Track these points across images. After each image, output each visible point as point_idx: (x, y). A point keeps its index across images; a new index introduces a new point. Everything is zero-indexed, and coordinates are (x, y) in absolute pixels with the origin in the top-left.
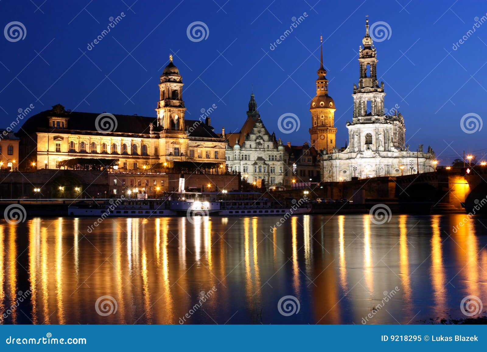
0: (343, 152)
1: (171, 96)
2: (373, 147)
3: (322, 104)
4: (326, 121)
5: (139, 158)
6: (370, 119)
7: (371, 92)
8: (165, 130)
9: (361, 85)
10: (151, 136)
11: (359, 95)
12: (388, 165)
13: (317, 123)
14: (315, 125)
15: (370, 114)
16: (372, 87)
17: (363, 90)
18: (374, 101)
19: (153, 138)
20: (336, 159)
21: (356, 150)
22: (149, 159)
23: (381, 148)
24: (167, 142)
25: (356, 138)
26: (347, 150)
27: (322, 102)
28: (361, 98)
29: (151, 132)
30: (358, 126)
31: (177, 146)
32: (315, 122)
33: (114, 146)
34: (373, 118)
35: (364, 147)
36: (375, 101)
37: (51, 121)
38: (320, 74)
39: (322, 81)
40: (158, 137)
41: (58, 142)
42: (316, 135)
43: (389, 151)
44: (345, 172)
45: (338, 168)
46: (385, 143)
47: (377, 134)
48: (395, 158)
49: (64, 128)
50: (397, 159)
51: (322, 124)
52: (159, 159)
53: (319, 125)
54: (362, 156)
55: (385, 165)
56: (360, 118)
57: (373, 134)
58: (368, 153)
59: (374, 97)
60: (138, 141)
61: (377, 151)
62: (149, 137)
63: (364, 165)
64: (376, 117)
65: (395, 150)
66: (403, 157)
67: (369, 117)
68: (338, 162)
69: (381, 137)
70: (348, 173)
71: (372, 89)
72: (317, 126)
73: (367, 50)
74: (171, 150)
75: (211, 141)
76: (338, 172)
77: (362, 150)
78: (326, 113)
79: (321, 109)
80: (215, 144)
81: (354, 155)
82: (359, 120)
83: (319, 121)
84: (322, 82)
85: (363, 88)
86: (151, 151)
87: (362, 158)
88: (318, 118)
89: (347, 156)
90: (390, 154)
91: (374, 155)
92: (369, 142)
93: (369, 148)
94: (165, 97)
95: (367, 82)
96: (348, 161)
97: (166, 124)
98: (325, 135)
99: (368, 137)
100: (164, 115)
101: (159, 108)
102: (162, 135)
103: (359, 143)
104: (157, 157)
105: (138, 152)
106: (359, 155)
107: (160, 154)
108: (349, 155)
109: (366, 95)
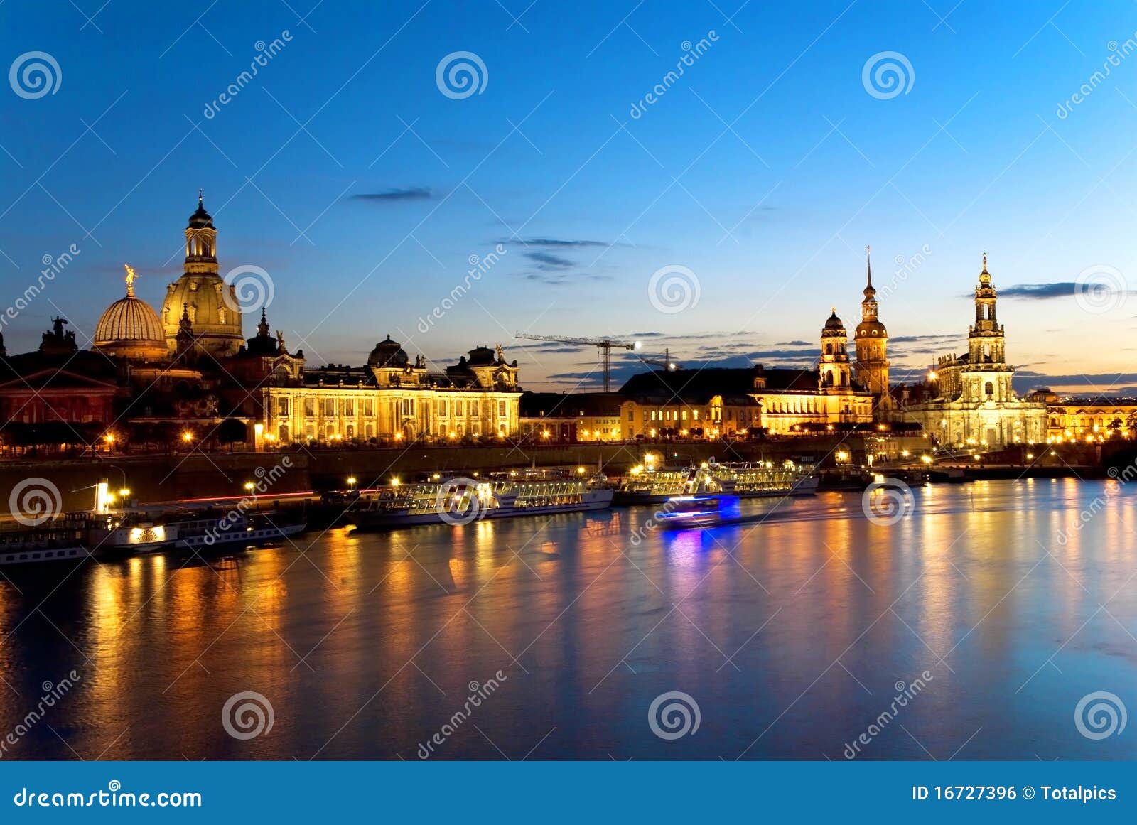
0: (956, 401)
1: (839, 350)
2: (995, 397)
3: (875, 333)
4: (879, 354)
5: (813, 417)
6: (991, 367)
7: (992, 336)
8: (836, 386)
9: (981, 328)
10: (821, 392)
11: (979, 339)
12: (1010, 417)
13: (868, 356)
14: (865, 357)
15: (991, 362)
16: (993, 331)
17: (982, 333)
18: (995, 346)
19: (822, 395)
20: (949, 409)
21: (975, 399)
22: (819, 417)
23: (1004, 399)
24: (840, 400)
25: (975, 387)
26: (961, 399)
27: (874, 331)
28: (981, 342)
29: (820, 389)
30: (977, 373)
31: (847, 403)
32: (865, 354)
34: (995, 366)
35: (984, 397)
36: (997, 347)
37: (755, 382)
39: (872, 303)
40: (826, 394)
42: (868, 371)
43: (1011, 402)
44: (958, 424)
45: (952, 421)
46: (1007, 393)
47: (1000, 383)
48: (1016, 409)
49: (763, 388)
50: (1019, 411)
51: (875, 357)
52: (828, 417)
53: (871, 358)
54: (984, 407)
55: (1008, 417)
56: (980, 365)
57: (995, 384)
58: (992, 404)
59: (996, 342)
60: (812, 397)
61: (1000, 402)
62: (818, 394)
63: (985, 417)
64: (999, 364)
65: (1017, 401)
66: (1027, 408)
67: (990, 364)
68: (952, 413)
69: (1003, 387)
70: (962, 425)
71: (992, 333)
72: (869, 360)
73: (987, 289)
74: (843, 408)
75: (861, 395)
76: (951, 424)
77: (983, 400)
78: (880, 343)
79: (873, 339)
80: (866, 398)
81: (971, 406)
82: (979, 367)
83: (870, 353)
85: (983, 331)
86: (820, 410)
87: (985, 409)
88: (869, 350)
89: (960, 406)
90: (1011, 405)
91: (998, 406)
92: (989, 391)
93: (990, 399)
94: (833, 352)
95: (986, 324)
96: (964, 412)
97: (837, 380)
98: (879, 371)
99: (989, 386)
100: (833, 370)
101: (824, 362)
102: (832, 392)
103: (979, 393)
104: (826, 415)
105: (812, 410)
106: (981, 407)
107: (829, 411)
108: (965, 405)
109: (986, 339)
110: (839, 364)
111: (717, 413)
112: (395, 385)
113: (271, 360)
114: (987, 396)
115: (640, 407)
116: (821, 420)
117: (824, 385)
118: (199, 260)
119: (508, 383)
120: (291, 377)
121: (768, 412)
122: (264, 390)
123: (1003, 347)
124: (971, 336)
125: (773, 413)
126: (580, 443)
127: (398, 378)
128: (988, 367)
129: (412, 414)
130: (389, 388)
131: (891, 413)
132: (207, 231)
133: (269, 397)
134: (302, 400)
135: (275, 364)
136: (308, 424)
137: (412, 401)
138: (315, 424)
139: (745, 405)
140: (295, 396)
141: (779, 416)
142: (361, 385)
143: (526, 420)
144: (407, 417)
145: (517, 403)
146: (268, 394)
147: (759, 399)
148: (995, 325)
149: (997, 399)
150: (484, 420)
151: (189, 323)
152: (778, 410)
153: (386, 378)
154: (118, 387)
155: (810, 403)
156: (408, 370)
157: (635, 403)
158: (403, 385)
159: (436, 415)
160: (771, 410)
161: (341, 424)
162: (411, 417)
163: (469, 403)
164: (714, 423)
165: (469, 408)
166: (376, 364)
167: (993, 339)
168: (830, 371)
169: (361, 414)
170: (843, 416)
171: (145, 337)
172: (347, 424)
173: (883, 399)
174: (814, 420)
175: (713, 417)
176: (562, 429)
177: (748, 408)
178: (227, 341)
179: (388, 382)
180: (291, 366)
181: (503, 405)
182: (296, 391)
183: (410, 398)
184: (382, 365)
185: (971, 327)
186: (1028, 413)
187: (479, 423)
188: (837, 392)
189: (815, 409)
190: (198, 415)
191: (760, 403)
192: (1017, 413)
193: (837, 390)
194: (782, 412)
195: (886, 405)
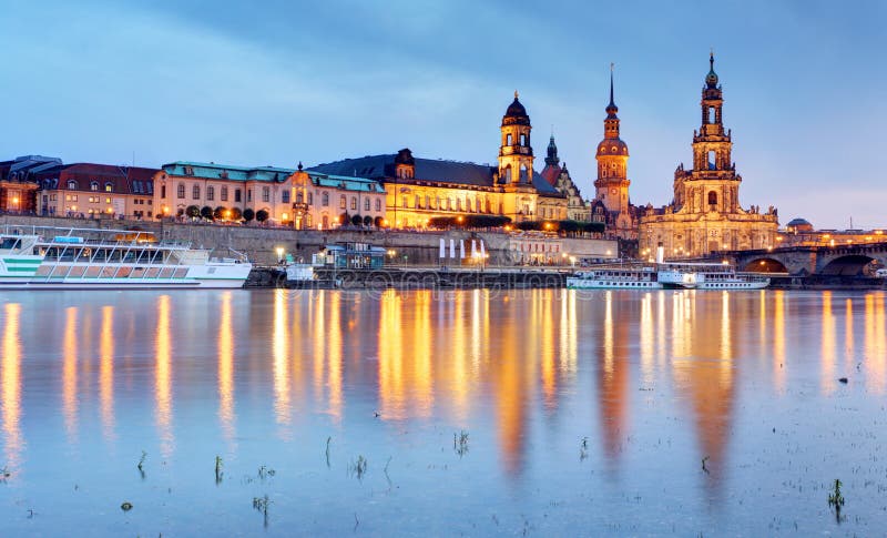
0: (677, 213)
2: (719, 208)
3: (615, 150)
4: (619, 171)
6: (715, 175)
7: (717, 141)
8: (513, 183)
9: (706, 133)
10: (495, 189)
11: (703, 144)
12: (735, 230)
13: (608, 174)
14: (604, 176)
15: (716, 169)
16: (718, 136)
17: (707, 138)
18: (720, 153)
19: (497, 192)
20: (670, 221)
21: (697, 210)
23: (728, 210)
24: (517, 198)
25: (697, 196)
26: (683, 210)
27: (615, 148)
28: (705, 148)
29: (495, 185)
30: (702, 182)
31: (527, 203)
32: (604, 173)
33: (458, 201)
34: (720, 173)
35: (707, 207)
36: (723, 153)
37: (399, 170)
39: (613, 120)
40: (503, 192)
41: (406, 195)
42: (607, 189)
43: (737, 213)
44: (680, 237)
45: (672, 233)
46: (732, 204)
47: (724, 192)
48: (743, 221)
49: (411, 179)
50: (745, 224)
51: (614, 175)
54: (705, 218)
55: (732, 232)
56: (704, 173)
57: (719, 192)
58: (713, 215)
59: (722, 148)
60: (484, 194)
61: (724, 213)
62: (493, 191)
63: (707, 229)
64: (724, 172)
65: (743, 212)
66: (753, 221)
67: (714, 172)
68: (671, 224)
69: (729, 196)
70: (684, 238)
71: (718, 138)
73: (713, 90)
74: (521, 208)
76: (672, 237)
77: (706, 211)
78: (619, 160)
79: (613, 157)
81: (693, 217)
82: (704, 175)
83: (610, 171)
84: (613, 122)
85: (708, 136)
87: (707, 220)
88: (610, 167)
89: (682, 217)
90: (737, 217)
91: (721, 218)
92: (713, 201)
93: (713, 210)
95: (711, 129)
96: (686, 224)
97: (515, 176)
99: (713, 196)
100: (513, 165)
101: (503, 155)
102: (509, 189)
103: (702, 202)
106: (702, 218)
108: (688, 217)
109: (710, 145)
110: (518, 156)
114: (709, 206)
115: (171, 177)
117: (501, 181)
123: (729, 153)
124: (695, 141)
128: (711, 174)
148: (721, 129)
149: (721, 210)
157: (166, 174)
167: (717, 145)
170: (521, 216)
173: (621, 217)
185: (695, 132)
186: (754, 226)
192: (743, 225)
193: (514, 187)
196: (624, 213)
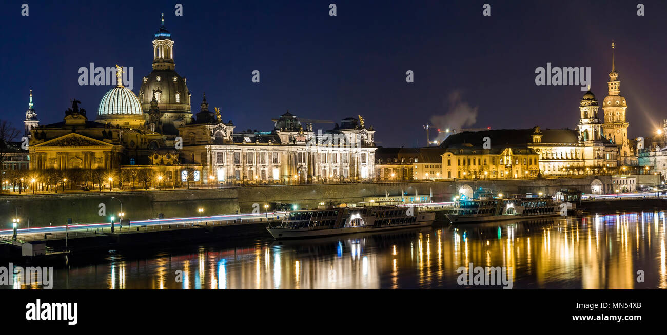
1: (593, 116)
3: (617, 103)
4: (621, 118)
5: (575, 162)
8: (591, 141)
10: (580, 145)
13: (613, 119)
14: (610, 120)
19: (581, 147)
22: (579, 162)
24: (594, 150)
27: (617, 101)
29: (580, 142)
31: (599, 152)
32: (610, 118)
33: (562, 153)
37: (534, 139)
38: (613, 76)
39: (615, 82)
40: (584, 146)
42: (613, 129)
49: (539, 143)
51: (617, 120)
53: (614, 121)
60: (574, 148)
62: (578, 146)
72: (613, 122)
74: (596, 156)
75: (609, 146)
78: (621, 110)
79: (616, 108)
83: (614, 117)
84: (615, 84)
86: (579, 156)
88: (613, 115)
94: (589, 117)
97: (592, 137)
98: (621, 129)
100: (589, 129)
101: (582, 124)
102: (589, 145)
104: (584, 160)
105: (574, 157)
107: (586, 158)
110: (593, 125)
111: (508, 161)
112: (292, 143)
113: (212, 127)
115: (455, 156)
116: (581, 164)
117: (582, 140)
118: (162, 61)
119: (367, 141)
120: (225, 138)
121: (543, 159)
122: (208, 147)
125: (547, 160)
126: (415, 181)
127: (294, 138)
129: (304, 162)
130: (288, 145)
131: (629, 158)
132: (167, 41)
133: (211, 151)
134: (232, 153)
135: (215, 130)
136: (236, 169)
137: (304, 153)
138: (241, 169)
139: (527, 154)
140: (228, 151)
141: (550, 162)
142: (270, 143)
143: (379, 166)
144: (301, 164)
145: (373, 155)
146: (210, 150)
147: (537, 150)
150: (352, 166)
151: (157, 103)
152: (550, 158)
153: (286, 138)
154: (113, 145)
155: (573, 152)
156: (301, 134)
157: (451, 154)
158: (298, 143)
159: (319, 163)
160: (545, 158)
161: (257, 169)
162: (303, 164)
163: (341, 154)
164: (506, 167)
165: (341, 158)
166: (280, 129)
168: (586, 130)
169: (270, 162)
170: (596, 160)
171: (130, 112)
172: (261, 169)
174: (575, 164)
175: (505, 163)
176: (403, 172)
177: (529, 156)
178: (182, 114)
179: (288, 141)
180: (225, 131)
181: (363, 156)
182: (229, 147)
183: (303, 152)
184: (284, 130)
187: (348, 168)
188: (592, 145)
189: (576, 156)
190: (166, 163)
191: (538, 153)
193: (591, 143)
194: (553, 159)
195: (625, 153)
196: (625, 146)
